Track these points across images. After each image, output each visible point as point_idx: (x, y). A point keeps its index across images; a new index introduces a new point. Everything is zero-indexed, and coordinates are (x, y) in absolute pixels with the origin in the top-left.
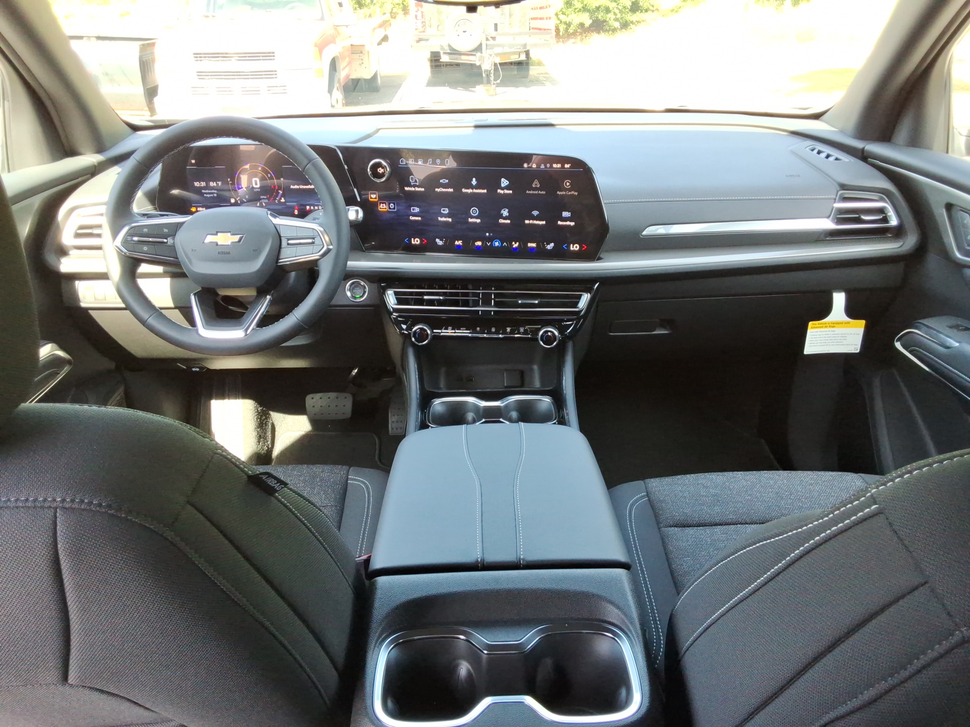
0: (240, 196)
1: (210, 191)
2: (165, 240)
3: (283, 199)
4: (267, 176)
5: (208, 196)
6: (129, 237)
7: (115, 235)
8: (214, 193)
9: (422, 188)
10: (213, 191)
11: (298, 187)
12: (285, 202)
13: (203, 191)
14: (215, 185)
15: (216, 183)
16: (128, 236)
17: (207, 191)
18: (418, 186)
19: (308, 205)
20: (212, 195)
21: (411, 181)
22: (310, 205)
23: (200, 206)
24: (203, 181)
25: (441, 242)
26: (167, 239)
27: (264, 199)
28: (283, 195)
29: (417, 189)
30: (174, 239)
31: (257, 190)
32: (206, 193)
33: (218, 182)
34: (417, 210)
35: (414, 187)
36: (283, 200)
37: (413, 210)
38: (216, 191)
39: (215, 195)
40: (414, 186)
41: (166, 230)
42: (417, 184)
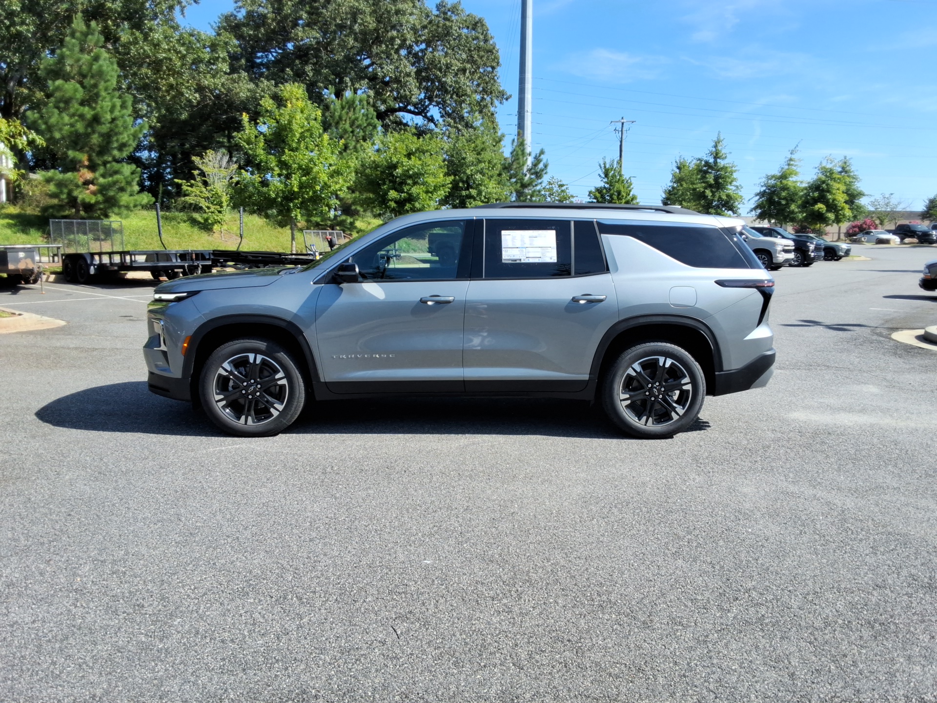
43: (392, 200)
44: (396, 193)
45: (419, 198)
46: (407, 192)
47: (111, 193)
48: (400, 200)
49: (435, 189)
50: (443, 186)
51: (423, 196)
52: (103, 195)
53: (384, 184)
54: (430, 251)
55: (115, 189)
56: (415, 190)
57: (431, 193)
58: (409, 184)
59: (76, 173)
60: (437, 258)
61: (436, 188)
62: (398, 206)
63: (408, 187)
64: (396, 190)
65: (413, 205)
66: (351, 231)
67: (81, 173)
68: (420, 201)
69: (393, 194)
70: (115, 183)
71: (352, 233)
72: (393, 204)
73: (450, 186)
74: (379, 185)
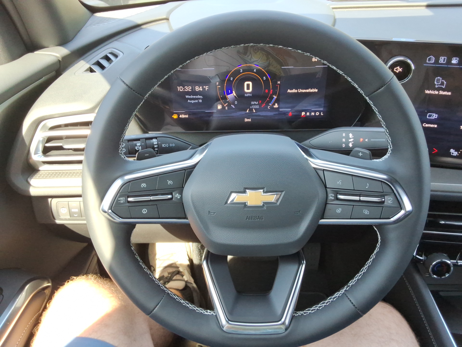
0: (228, 102)
1: (194, 97)
2: (170, 196)
3: (276, 104)
4: (262, 79)
5: (193, 102)
6: (121, 199)
7: (102, 195)
8: (200, 99)
9: (448, 91)
10: (198, 97)
11: (296, 91)
12: (278, 108)
13: (187, 97)
14: (201, 90)
15: (203, 88)
16: (120, 197)
17: (192, 97)
18: (444, 90)
19: (303, 111)
20: (197, 101)
21: (436, 83)
22: (306, 111)
23: (182, 114)
24: (187, 86)
25: (457, 153)
26: (171, 194)
27: (255, 105)
28: (277, 101)
29: (441, 93)
30: (181, 193)
31: (248, 95)
32: (191, 99)
33: (204, 87)
34: (435, 116)
35: (438, 91)
36: (276, 106)
37: (430, 116)
38: (201, 97)
39: (201, 101)
40: (439, 89)
41: (170, 182)
42: (444, 87)
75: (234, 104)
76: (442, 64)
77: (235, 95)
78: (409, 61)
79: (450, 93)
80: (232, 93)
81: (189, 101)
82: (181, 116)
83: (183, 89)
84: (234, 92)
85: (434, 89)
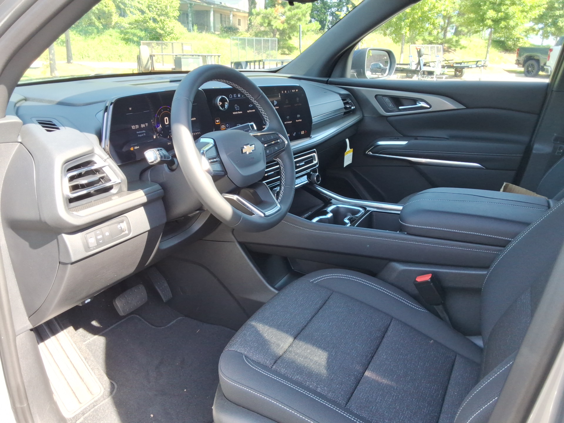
0: (158, 133)
1: (141, 132)
5: (141, 136)
10: (143, 131)
13: (138, 132)
14: (144, 126)
15: (145, 125)
17: (140, 132)
18: (239, 111)
20: (143, 135)
21: (235, 108)
23: (136, 146)
24: (137, 125)
29: (239, 113)
31: (167, 126)
38: (145, 132)
39: (145, 134)
43: (488, 19)
44: (495, 13)
45: (514, 17)
46: (504, 12)
47: (293, 22)
48: (497, 18)
49: (530, 9)
50: (539, 6)
51: (518, 15)
52: (289, 24)
53: (485, 5)
54: (518, 63)
55: (295, 19)
56: (512, 10)
57: (527, 12)
58: (507, 5)
59: (273, 9)
60: (522, 69)
61: (532, 8)
62: (494, 25)
63: (505, 7)
64: (494, 9)
65: (508, 23)
66: (456, 47)
67: (276, 9)
68: (515, 19)
69: (491, 14)
70: (295, 15)
71: (456, 49)
72: (489, 22)
73: (546, 6)
74: (480, 6)
75: (161, 134)
76: (235, 98)
77: (161, 127)
78: (223, 96)
79: (241, 112)
80: (159, 126)
81: (139, 136)
82: (135, 148)
83: (135, 128)
84: (160, 125)
85: (236, 111)
